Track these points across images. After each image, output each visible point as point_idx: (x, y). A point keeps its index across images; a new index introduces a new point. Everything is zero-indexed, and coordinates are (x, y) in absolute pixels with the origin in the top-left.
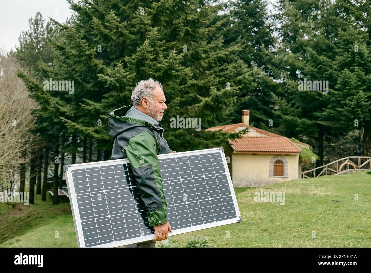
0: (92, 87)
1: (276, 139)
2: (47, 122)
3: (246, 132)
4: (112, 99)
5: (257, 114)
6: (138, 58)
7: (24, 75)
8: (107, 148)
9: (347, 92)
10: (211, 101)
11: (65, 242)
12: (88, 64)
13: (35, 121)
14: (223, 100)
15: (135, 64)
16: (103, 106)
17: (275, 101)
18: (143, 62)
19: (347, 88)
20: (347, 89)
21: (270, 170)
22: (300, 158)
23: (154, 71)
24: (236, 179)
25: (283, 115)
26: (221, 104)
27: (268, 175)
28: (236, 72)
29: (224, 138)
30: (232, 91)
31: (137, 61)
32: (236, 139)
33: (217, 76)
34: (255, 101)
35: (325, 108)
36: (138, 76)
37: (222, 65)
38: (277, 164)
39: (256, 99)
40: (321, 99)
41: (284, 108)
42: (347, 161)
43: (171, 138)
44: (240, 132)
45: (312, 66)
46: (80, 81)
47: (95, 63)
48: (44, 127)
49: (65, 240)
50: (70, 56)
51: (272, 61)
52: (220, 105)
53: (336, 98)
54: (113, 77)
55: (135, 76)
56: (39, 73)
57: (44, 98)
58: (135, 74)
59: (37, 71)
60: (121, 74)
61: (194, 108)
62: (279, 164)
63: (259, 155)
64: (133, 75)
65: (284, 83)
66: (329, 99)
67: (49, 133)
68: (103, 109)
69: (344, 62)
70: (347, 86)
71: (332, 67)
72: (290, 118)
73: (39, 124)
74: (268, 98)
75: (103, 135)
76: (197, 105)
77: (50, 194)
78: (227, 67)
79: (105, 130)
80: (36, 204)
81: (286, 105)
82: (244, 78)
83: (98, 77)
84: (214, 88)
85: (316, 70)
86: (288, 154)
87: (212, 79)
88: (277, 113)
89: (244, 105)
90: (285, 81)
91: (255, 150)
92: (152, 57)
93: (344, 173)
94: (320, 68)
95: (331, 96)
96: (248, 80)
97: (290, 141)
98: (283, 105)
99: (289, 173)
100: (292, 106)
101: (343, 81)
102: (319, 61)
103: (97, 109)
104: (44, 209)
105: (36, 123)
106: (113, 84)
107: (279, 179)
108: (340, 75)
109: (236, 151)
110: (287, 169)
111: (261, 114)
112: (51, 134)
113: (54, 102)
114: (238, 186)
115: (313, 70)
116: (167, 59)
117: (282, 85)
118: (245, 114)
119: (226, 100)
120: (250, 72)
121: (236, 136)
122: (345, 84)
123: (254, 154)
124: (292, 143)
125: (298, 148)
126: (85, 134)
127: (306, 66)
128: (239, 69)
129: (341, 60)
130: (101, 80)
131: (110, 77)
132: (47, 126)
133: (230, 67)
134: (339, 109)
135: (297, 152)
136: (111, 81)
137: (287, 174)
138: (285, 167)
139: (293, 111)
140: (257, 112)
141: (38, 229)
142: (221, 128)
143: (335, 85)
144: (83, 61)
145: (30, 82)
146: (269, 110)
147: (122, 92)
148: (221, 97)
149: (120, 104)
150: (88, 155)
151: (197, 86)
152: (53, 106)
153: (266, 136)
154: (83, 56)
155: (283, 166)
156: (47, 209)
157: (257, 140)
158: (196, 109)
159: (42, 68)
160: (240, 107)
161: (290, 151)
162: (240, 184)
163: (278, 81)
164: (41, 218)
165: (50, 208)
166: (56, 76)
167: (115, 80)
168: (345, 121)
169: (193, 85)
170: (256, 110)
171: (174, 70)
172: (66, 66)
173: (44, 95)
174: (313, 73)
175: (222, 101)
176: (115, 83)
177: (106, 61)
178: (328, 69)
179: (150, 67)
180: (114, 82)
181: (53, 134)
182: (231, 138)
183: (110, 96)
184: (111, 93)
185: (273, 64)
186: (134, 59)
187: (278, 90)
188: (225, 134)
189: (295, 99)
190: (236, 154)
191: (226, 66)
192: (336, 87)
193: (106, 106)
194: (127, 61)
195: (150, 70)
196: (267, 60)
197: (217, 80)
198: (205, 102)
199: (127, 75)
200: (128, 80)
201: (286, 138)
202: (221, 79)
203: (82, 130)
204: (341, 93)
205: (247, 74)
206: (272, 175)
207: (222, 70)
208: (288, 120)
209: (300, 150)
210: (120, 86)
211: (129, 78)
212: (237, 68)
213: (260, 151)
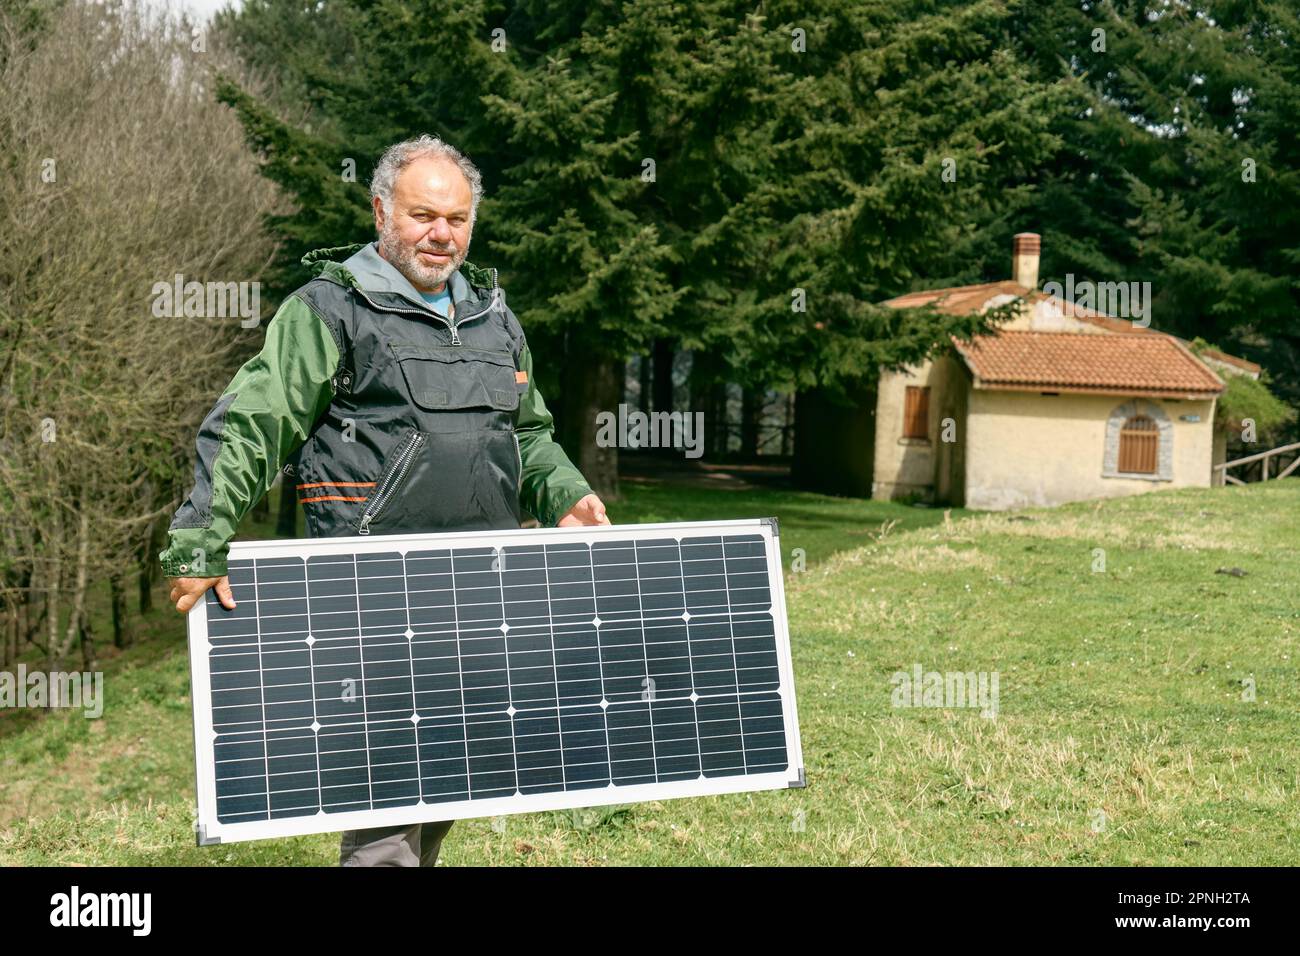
1: (1133, 343)
3: (1014, 315)
4: (533, 184)
5: (1076, 248)
6: (627, 41)
7: (238, 95)
10: (887, 199)
12: (456, 58)
13: (273, 257)
14: (931, 195)
15: (618, 60)
16: (504, 211)
17: (1142, 203)
18: (646, 55)
21: (1106, 453)
22: (1218, 413)
23: (683, 86)
24: (982, 481)
25: (1168, 256)
26: (924, 208)
27: (1099, 470)
28: (985, 94)
30: (962, 166)
31: (623, 50)
32: (978, 338)
33: (915, 109)
34: (1071, 201)
37: (937, 69)
38: (1134, 433)
39: (1075, 193)
41: (1175, 228)
43: (740, 327)
44: (990, 313)
47: (477, 57)
50: (394, 31)
51: (1139, 56)
52: (919, 213)
54: (537, 108)
55: (614, 103)
57: (305, 177)
58: (613, 97)
60: (562, 98)
61: (829, 224)
62: (1139, 433)
63: (1068, 396)
64: (604, 101)
65: (1183, 139)
72: (1195, 267)
74: (1117, 191)
76: (837, 213)
78: (956, 75)
81: (1182, 220)
82: (1013, 117)
83: (484, 108)
84: (897, 154)
86: (1177, 401)
87: (896, 121)
88: (1149, 246)
89: (1030, 218)
90: (1185, 129)
91: (1053, 379)
92: (676, 39)
96: (1028, 126)
97: (1186, 351)
98: (1170, 219)
99: (1176, 465)
100: (1204, 225)
105: (277, 263)
106: (536, 131)
107: (1137, 485)
109: (982, 382)
110: (1170, 450)
111: (1088, 250)
113: (337, 193)
114: (988, 504)
116: (730, 43)
117: (1171, 145)
118: (1022, 247)
119: (941, 197)
120: (1037, 95)
121: (978, 329)
123: (1049, 393)
124: (1192, 356)
125: (1214, 375)
127: (1264, 74)
128: (997, 86)
130: (494, 119)
131: (524, 105)
133: (967, 76)
135: (1206, 391)
136: (529, 122)
137: (1169, 468)
138: (1162, 445)
139: (1208, 241)
140: (1075, 242)
142: (934, 298)
144: (438, 49)
145: (258, 121)
146: (1118, 235)
147: (566, 161)
148: (922, 184)
151: (842, 146)
152: (333, 205)
153: (1097, 330)
154: (439, 30)
155: (1155, 438)
158: (836, 226)
161: (1182, 385)
162: (995, 500)
163: (1159, 131)
167: (543, 119)
169: (824, 142)
170: (1074, 236)
171: (754, 85)
173: (309, 168)
175: (925, 198)
176: (540, 129)
179: (672, 73)
180: (539, 124)
182: (961, 332)
183: (525, 176)
184: (527, 165)
185: (1143, 67)
186: (613, 44)
187: (1154, 164)
188: (939, 319)
189: (1219, 197)
190: (981, 392)
191: (950, 73)
193: (512, 210)
194: (589, 51)
196: (1120, 53)
197: (916, 122)
198: (863, 201)
199: (585, 102)
200: (589, 122)
201: (1173, 339)
202: (929, 121)
205: (1025, 104)
206: (1111, 470)
207: (937, 88)
208: (1187, 274)
209: (1222, 382)
210: (561, 138)
211: (591, 112)
212: (991, 83)
213: (1071, 385)
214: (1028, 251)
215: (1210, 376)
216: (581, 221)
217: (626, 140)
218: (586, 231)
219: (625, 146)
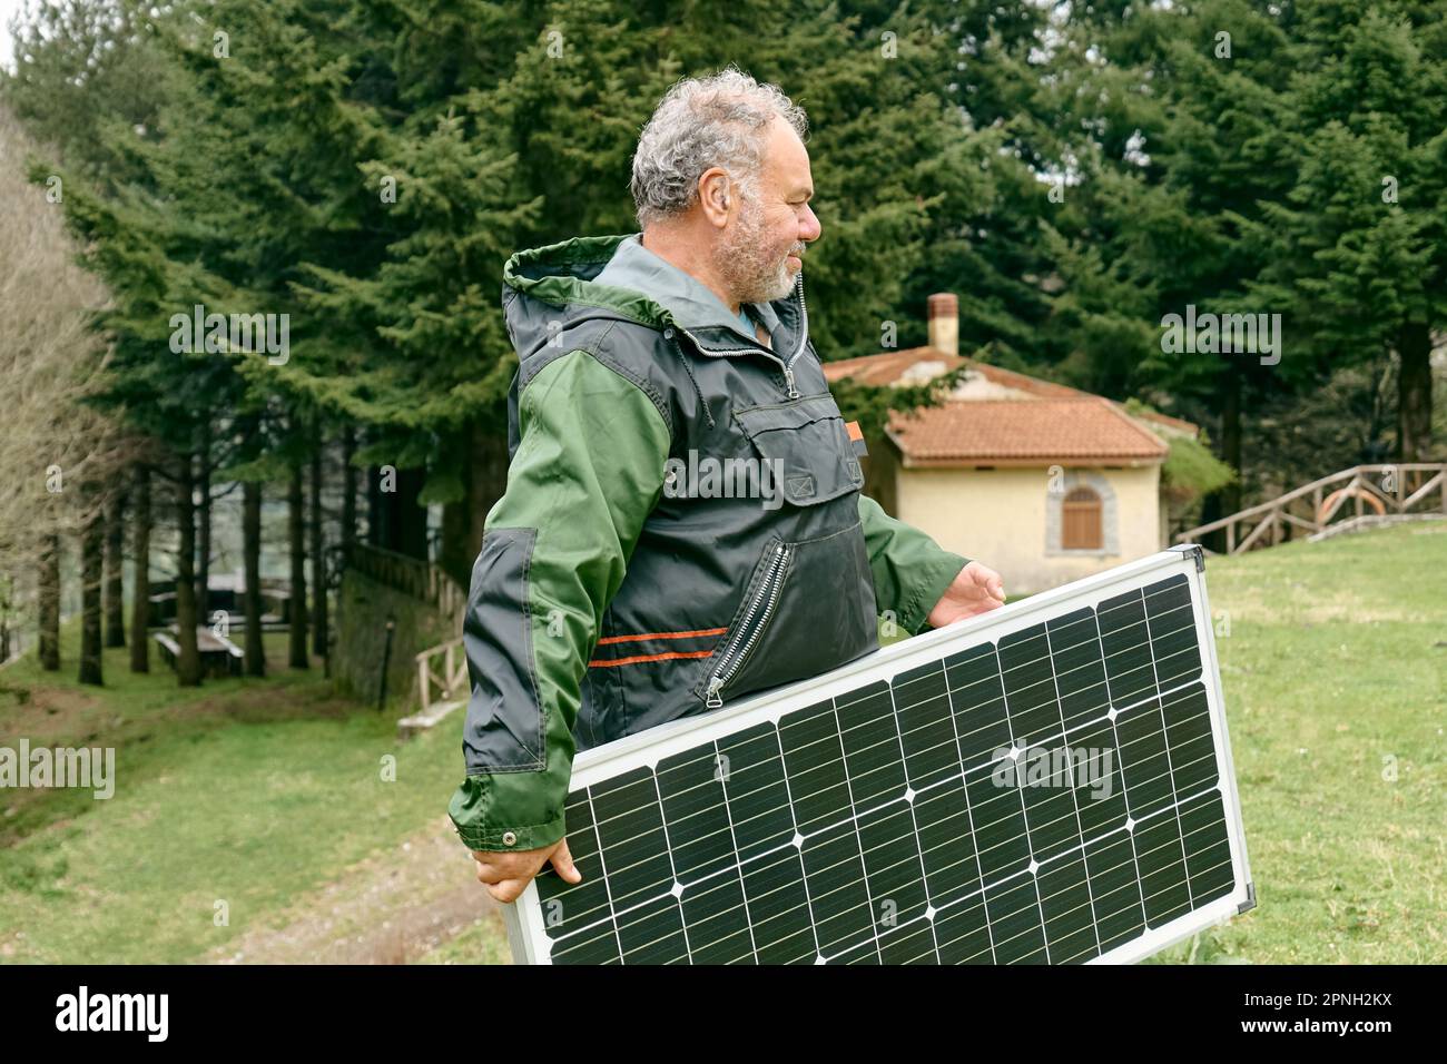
0: (334, 215)
1: (1065, 408)
2: (152, 360)
3: (959, 382)
4: (422, 262)
5: (981, 309)
6: (521, 96)
7: (52, 173)
8: (408, 459)
9: (1339, 215)
10: (822, 261)
11: (267, 833)
12: (316, 123)
13: (107, 359)
14: (865, 255)
15: (512, 120)
16: (389, 293)
17: (1057, 255)
18: (543, 111)
19: (1340, 196)
20: (1339, 203)
21: (1049, 531)
22: (1164, 477)
23: (583, 145)
25: (1085, 314)
26: (859, 271)
27: (1041, 548)
28: (910, 143)
29: (876, 407)
30: (901, 221)
31: (517, 107)
32: (921, 410)
33: (837, 162)
34: (970, 260)
35: (1252, 277)
36: (521, 168)
37: (854, 117)
38: (1076, 505)
39: (975, 250)
40: (1234, 244)
41: (1092, 282)
42: (1355, 483)
44: (934, 383)
45: (1198, 115)
46: (288, 192)
47: (343, 121)
48: (144, 383)
49: (266, 828)
50: (241, 94)
51: (1035, 99)
52: (854, 277)
53: (1295, 238)
54: (425, 175)
55: (514, 166)
56: (98, 168)
57: (139, 266)
58: (512, 159)
59: (91, 159)
60: (455, 161)
62: (1082, 505)
63: (1003, 469)
64: (504, 164)
65: (1090, 186)
66: (1268, 243)
67: (164, 403)
68: (386, 304)
69: (1324, 96)
70: (1340, 188)
71: (1277, 116)
72: (1114, 324)
73: (122, 368)
74: (1020, 244)
75: (392, 408)
77: (162, 646)
78: (873, 124)
79: (396, 385)
80: (113, 688)
81: (1099, 274)
82: (946, 166)
83: (364, 177)
84: (831, 211)
85: (1212, 129)
86: (1116, 466)
88: (1063, 303)
91: (989, 451)
92: (577, 92)
93: (1346, 532)
94: (1229, 124)
95: (1274, 233)
96: (958, 175)
97: (1122, 414)
98: (1088, 272)
99: (1122, 538)
100: (1122, 278)
101: (1324, 173)
102: (1222, 95)
103: (360, 306)
104: (149, 707)
105: (112, 366)
106: (426, 200)
107: (1083, 563)
108: (1312, 148)
109: (912, 458)
110: (1115, 522)
111: (994, 312)
112: (171, 410)
113: (181, 281)
115: (1201, 133)
116: (640, 94)
117: (1076, 194)
118: (938, 309)
119: (878, 257)
121: (921, 399)
122: (1331, 182)
123: (985, 467)
124: (1129, 419)
125: (1156, 438)
126: (316, 405)
127: (1171, 116)
128: (924, 133)
129: (1314, 90)
130: (375, 189)
131: (411, 172)
132: (156, 376)
133: (886, 122)
134: (1309, 283)
135: (1149, 455)
136: (418, 190)
137: (1115, 542)
138: (1106, 517)
139: (1126, 296)
140: (979, 302)
141: (147, 786)
142: (849, 370)
143: (1290, 186)
144: (293, 115)
145: (80, 203)
146: (1025, 294)
147: (460, 233)
148: (858, 244)
149: (451, 281)
150: (307, 489)
152: (179, 296)
153: (1026, 396)
154: (295, 93)
155: (1098, 509)
156: (159, 706)
157: (991, 411)
159: (121, 146)
160: (909, 285)
161: (1124, 451)
163: (1055, 179)
164: (143, 739)
165: (170, 699)
166: (181, 175)
167: (434, 186)
168: (1331, 327)
170: (977, 296)
172: (227, 133)
173: (141, 255)
174: (1202, 143)
175: (860, 259)
176: (432, 199)
177: (387, 110)
178: (1259, 123)
179: (568, 133)
180: (431, 192)
181: (181, 407)
182: (902, 404)
183: (414, 252)
184: (416, 238)
185: (1038, 114)
186: (505, 101)
188: (876, 391)
189: (1133, 247)
190: (912, 470)
191: (867, 122)
192: (1295, 195)
193: (398, 291)
194: (477, 109)
195: (570, 141)
196: (1011, 98)
197: (839, 176)
199: (481, 165)
200: (486, 188)
201: (1106, 401)
202: (852, 174)
203: (307, 389)
204: (1312, 219)
205: (956, 151)
206: (1055, 547)
207: (853, 139)
208: (1106, 332)
209: (1164, 445)
210: (455, 208)
211: (489, 177)
212: (917, 131)
213: (1008, 457)
214: (945, 313)
215: (1151, 440)
216: (485, 298)
217: (529, 207)
218: (489, 310)
219: (528, 214)
